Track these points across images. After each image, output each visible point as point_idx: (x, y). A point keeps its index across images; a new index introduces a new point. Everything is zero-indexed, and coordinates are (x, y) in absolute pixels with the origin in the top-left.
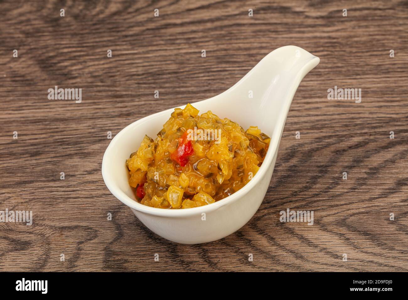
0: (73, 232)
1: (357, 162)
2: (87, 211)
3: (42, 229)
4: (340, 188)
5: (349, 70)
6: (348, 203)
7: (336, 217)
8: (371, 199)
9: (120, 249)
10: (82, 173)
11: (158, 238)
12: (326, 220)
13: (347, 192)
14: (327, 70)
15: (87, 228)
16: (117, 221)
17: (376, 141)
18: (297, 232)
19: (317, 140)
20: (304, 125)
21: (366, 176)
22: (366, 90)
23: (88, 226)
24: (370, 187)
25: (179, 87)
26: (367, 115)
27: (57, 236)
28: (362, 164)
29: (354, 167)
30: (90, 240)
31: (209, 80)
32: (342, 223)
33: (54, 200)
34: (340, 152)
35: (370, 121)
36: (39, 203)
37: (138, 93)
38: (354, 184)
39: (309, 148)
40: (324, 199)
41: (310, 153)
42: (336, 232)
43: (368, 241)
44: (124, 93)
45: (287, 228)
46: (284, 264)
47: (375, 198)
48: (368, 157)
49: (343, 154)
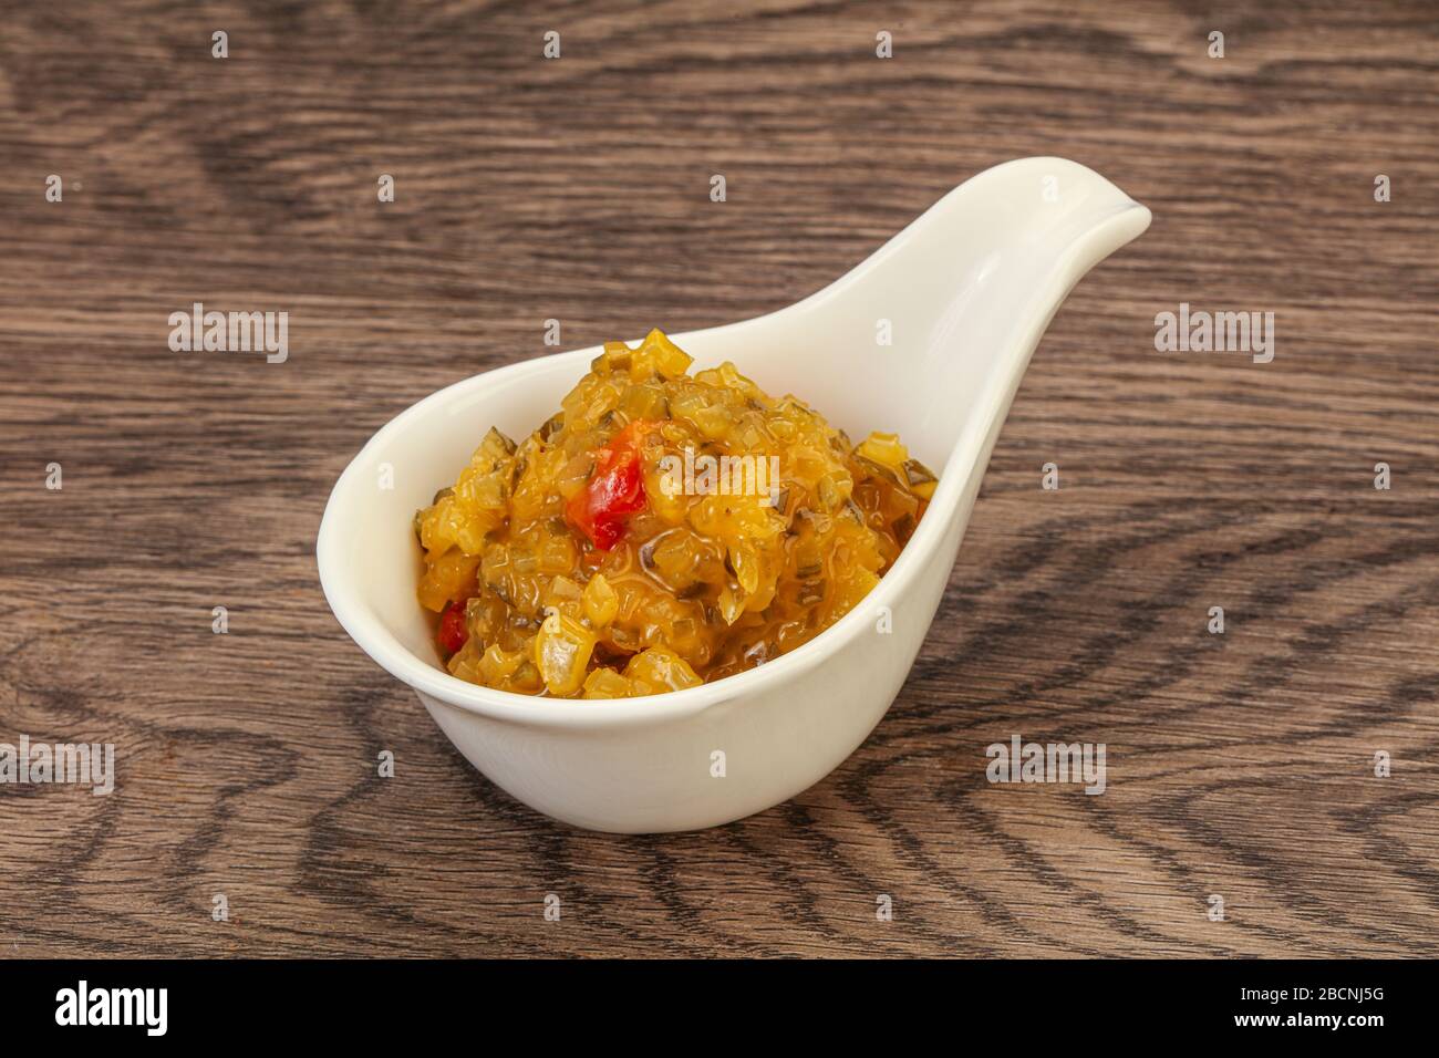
0: (214, 753)
1: (1265, 603)
2: (276, 683)
3: (106, 731)
4: (1188, 689)
5: (1296, 276)
6: (1208, 743)
7: (1156, 787)
8: (1292, 738)
9: (367, 827)
10: (283, 549)
11: (507, 802)
12: (1116, 796)
13: (1212, 705)
14: (1218, 267)
15: (263, 743)
16: (374, 729)
17: (1349, 535)
18: (1006, 827)
19: (1137, 511)
20: (1102, 452)
21: (1289, 653)
22: (1346, 349)
23: (268, 736)
24: (1296, 694)
25: (681, 282)
26: (1332, 440)
27: (154, 761)
28: (1284, 610)
29: (1254, 617)
30: (268, 784)
31: (791, 265)
32: (1174, 811)
33: (167, 635)
34: (1213, 560)
35: (1340, 460)
36: (113, 641)
37: (533, 290)
38: (1243, 677)
39: (1104, 537)
40: (1125, 719)
41: (1104, 554)
42: (1144, 840)
43: (1253, 882)
44: (483, 284)
45: (971, 811)
46: (939, 937)
47: (1308, 733)
48: (1311, 589)
49: (1223, 569)
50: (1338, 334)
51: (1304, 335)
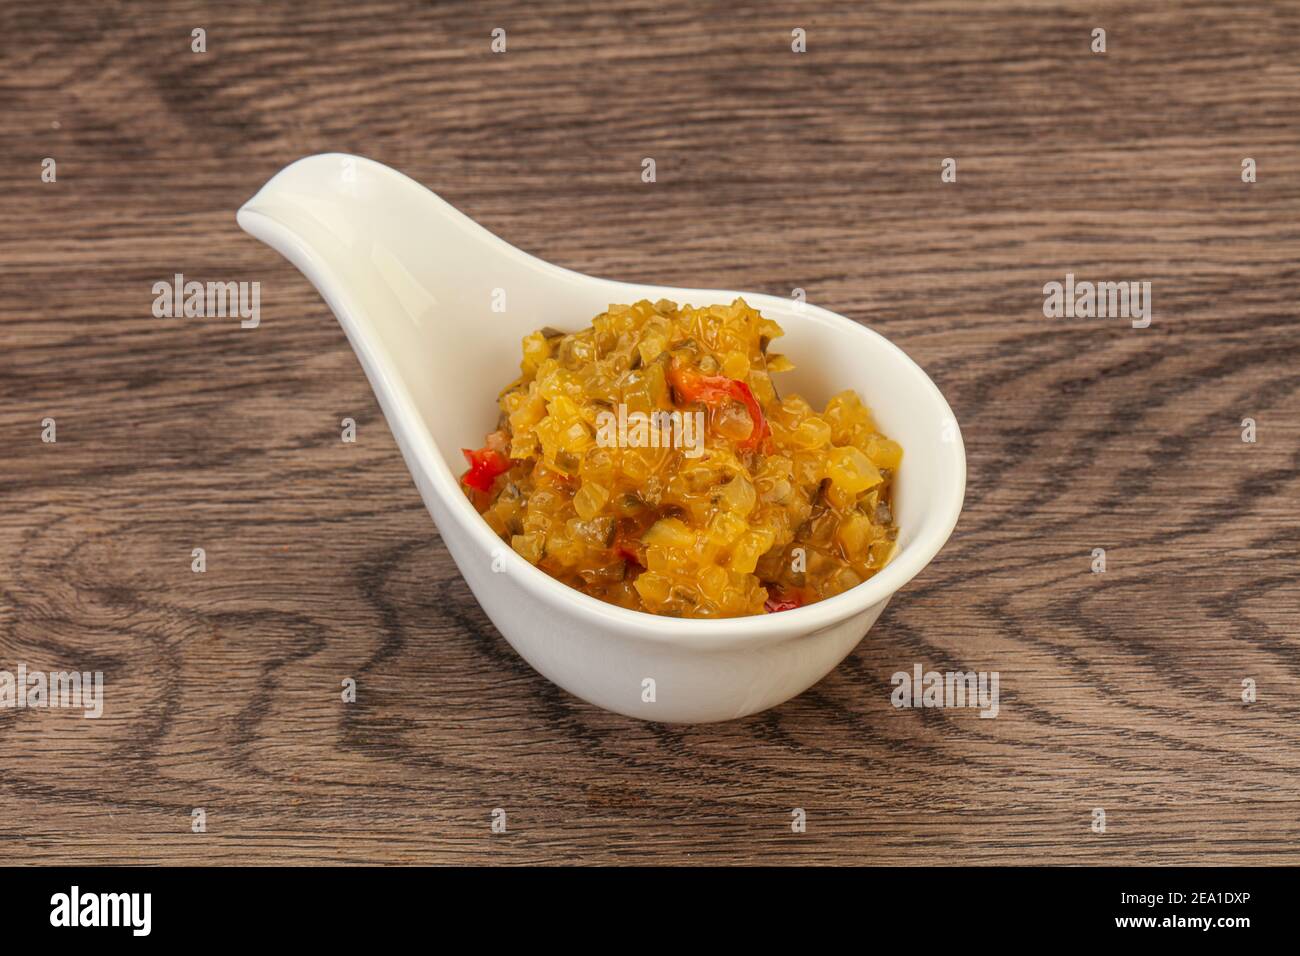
0: (252, 632)
1: (1125, 418)
2: (296, 565)
3: (157, 620)
4: (1067, 503)
5: (1114, 121)
7: (1052, 592)
8: (1160, 539)
9: (393, 686)
10: (285, 444)
11: (508, 654)
12: (1020, 604)
13: (1089, 515)
14: (1047, 119)
15: (294, 619)
16: (386, 599)
17: (1186, 353)
18: (930, 639)
19: (1005, 348)
20: (969, 297)
21: (1148, 463)
22: (1163, 185)
23: (297, 612)
24: (1158, 499)
25: (590, 172)
26: (1163, 269)
27: (203, 643)
28: (1139, 425)
29: (1114, 433)
30: (303, 655)
31: (683, 148)
32: (1068, 612)
33: (198, 529)
34: (1074, 386)
35: (1170, 285)
36: (152, 538)
37: (466, 190)
38: (1112, 489)
39: (980, 373)
40: (1018, 535)
41: (982, 389)
42: (1047, 640)
43: (1143, 669)
45: (899, 628)
46: (886, 741)
47: (1171, 533)
48: (1159, 404)
49: (1083, 394)
50: (1155, 172)
51: (1127, 174)
